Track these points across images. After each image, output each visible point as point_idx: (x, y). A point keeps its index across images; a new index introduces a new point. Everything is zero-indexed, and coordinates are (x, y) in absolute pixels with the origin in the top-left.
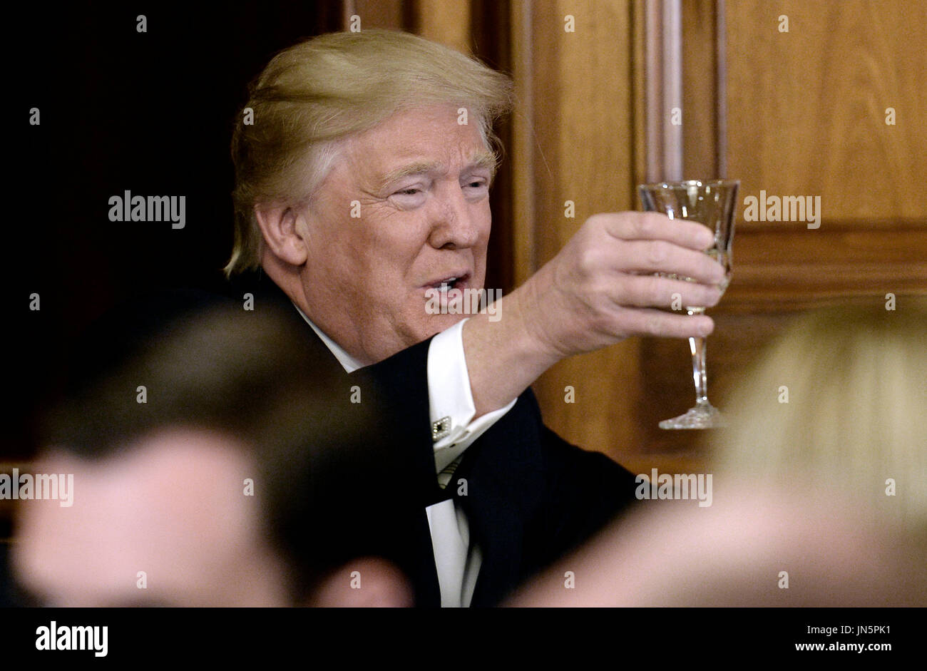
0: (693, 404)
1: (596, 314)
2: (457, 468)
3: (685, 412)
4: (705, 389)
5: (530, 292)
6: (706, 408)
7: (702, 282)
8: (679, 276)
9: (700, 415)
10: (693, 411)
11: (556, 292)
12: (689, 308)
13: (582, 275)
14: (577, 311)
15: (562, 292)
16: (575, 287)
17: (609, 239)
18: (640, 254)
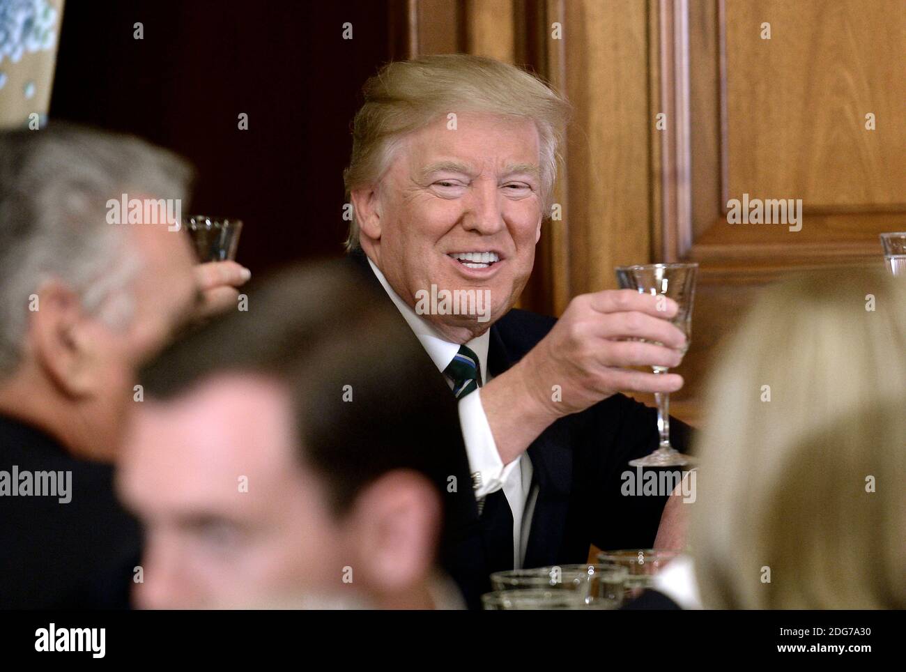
0: (657, 447)
1: (587, 374)
2: (484, 505)
3: (650, 453)
4: (667, 434)
5: (529, 363)
6: (667, 449)
7: (668, 346)
8: (649, 340)
9: (662, 455)
10: (657, 452)
11: (552, 362)
12: (655, 368)
13: (572, 344)
14: (570, 374)
15: (558, 360)
16: (568, 355)
17: (593, 313)
18: (619, 323)
